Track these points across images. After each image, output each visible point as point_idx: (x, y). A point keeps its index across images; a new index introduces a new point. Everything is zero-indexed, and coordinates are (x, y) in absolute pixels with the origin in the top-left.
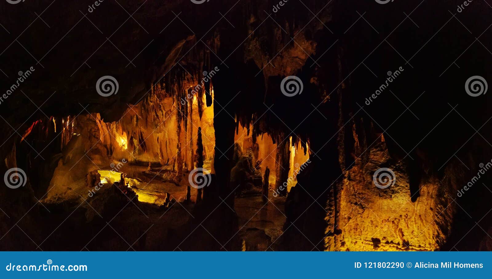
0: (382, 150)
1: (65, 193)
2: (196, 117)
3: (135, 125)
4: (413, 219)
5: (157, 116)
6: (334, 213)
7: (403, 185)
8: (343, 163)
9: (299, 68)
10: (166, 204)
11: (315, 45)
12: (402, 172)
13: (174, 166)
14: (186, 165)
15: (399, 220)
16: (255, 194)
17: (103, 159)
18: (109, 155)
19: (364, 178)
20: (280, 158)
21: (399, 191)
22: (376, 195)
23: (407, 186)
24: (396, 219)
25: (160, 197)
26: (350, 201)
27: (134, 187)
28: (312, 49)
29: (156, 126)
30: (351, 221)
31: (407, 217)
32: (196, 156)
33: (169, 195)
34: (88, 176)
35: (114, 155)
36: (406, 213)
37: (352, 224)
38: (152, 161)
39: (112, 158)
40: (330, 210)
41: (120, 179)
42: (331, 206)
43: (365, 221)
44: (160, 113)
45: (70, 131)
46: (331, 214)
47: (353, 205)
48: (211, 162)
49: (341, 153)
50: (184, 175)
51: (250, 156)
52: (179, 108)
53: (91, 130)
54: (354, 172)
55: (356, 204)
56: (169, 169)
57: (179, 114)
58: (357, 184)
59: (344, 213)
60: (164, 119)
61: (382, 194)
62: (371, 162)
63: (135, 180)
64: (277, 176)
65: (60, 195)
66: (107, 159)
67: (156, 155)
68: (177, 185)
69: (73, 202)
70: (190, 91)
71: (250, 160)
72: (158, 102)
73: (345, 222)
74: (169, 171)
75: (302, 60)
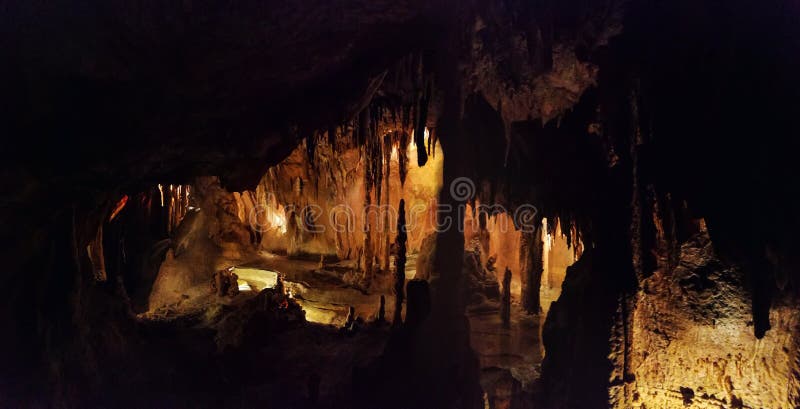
0: (698, 246)
1: (179, 304)
2: (394, 181)
3: (298, 194)
4: (751, 363)
5: (334, 179)
6: (623, 347)
7: (735, 305)
8: (639, 266)
9: (568, 107)
10: (348, 325)
11: (596, 70)
12: (734, 283)
13: (359, 262)
14: (377, 261)
15: (726, 362)
16: (489, 311)
17: (243, 249)
18: (256, 243)
19: (670, 290)
20: (527, 253)
21: (727, 314)
22: (690, 318)
23: (742, 308)
24: (720, 359)
25: (339, 313)
26: (646, 327)
27: (298, 296)
28: (590, 76)
29: (332, 195)
30: (648, 358)
31: (740, 359)
32: (393, 245)
33: (352, 310)
34: (217, 277)
35: (263, 243)
36: (740, 351)
37: (650, 364)
38: (324, 252)
39: (260, 247)
40: (618, 342)
41: (275, 282)
42: (619, 335)
43: (670, 359)
44: (338, 175)
45: (183, 203)
46: (618, 349)
47: (651, 333)
48: (416, 256)
49: (636, 251)
50: (375, 277)
51: (477, 249)
52: (368, 167)
53: (220, 201)
54: (653, 280)
55: (656, 331)
56: (351, 265)
57: (368, 177)
58: (658, 299)
59: (638, 346)
60: (345, 184)
61: (699, 317)
62: (682, 265)
63: (299, 285)
64: (523, 282)
65: (171, 306)
66: (251, 249)
67: (331, 243)
68: (365, 293)
69: (193, 318)
70: (387, 139)
71: (477, 257)
72: (336, 156)
73: (638, 360)
74: (352, 269)
75: (576, 94)
